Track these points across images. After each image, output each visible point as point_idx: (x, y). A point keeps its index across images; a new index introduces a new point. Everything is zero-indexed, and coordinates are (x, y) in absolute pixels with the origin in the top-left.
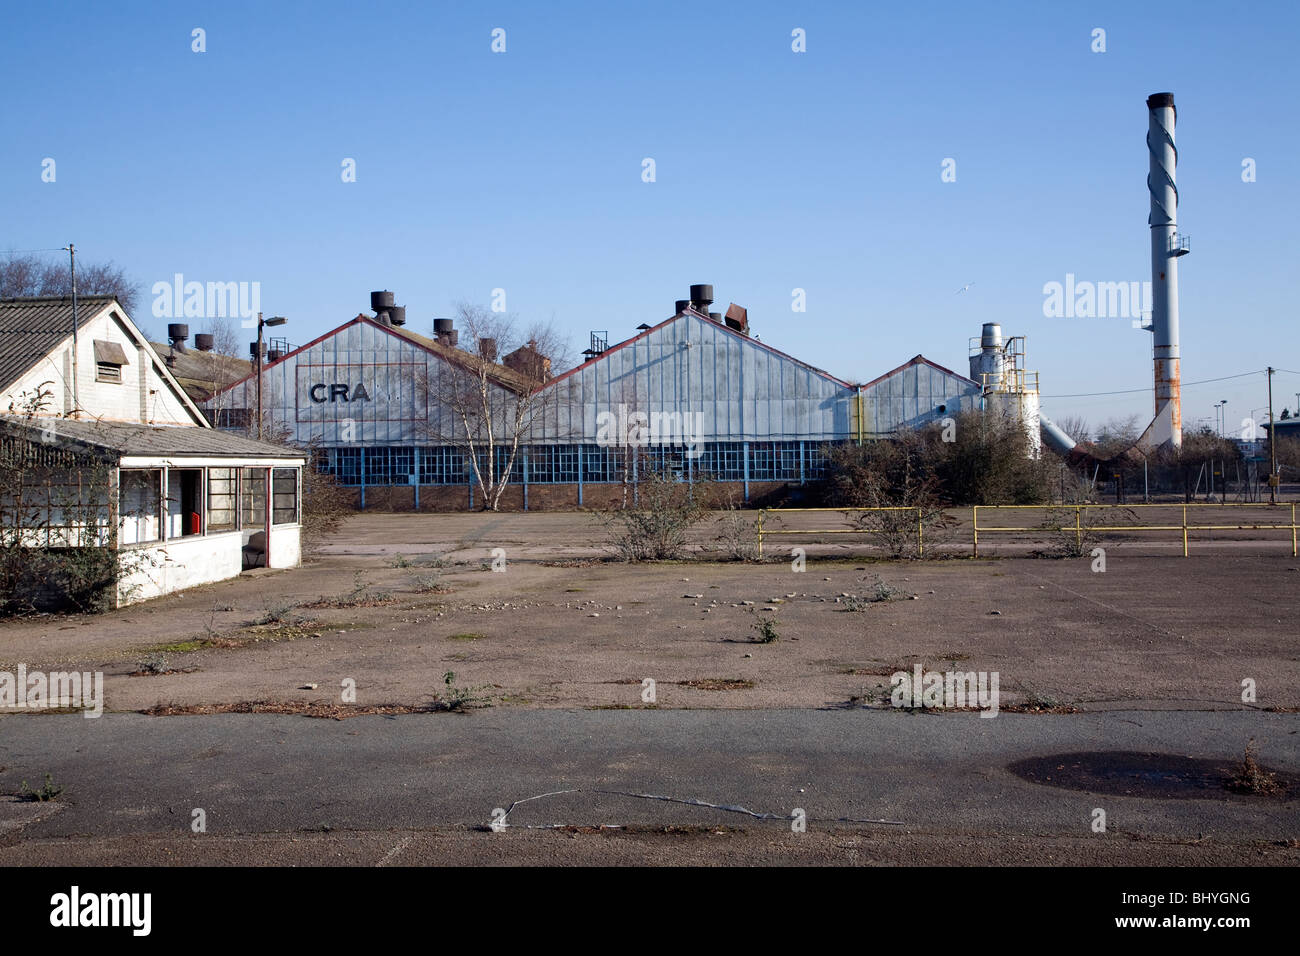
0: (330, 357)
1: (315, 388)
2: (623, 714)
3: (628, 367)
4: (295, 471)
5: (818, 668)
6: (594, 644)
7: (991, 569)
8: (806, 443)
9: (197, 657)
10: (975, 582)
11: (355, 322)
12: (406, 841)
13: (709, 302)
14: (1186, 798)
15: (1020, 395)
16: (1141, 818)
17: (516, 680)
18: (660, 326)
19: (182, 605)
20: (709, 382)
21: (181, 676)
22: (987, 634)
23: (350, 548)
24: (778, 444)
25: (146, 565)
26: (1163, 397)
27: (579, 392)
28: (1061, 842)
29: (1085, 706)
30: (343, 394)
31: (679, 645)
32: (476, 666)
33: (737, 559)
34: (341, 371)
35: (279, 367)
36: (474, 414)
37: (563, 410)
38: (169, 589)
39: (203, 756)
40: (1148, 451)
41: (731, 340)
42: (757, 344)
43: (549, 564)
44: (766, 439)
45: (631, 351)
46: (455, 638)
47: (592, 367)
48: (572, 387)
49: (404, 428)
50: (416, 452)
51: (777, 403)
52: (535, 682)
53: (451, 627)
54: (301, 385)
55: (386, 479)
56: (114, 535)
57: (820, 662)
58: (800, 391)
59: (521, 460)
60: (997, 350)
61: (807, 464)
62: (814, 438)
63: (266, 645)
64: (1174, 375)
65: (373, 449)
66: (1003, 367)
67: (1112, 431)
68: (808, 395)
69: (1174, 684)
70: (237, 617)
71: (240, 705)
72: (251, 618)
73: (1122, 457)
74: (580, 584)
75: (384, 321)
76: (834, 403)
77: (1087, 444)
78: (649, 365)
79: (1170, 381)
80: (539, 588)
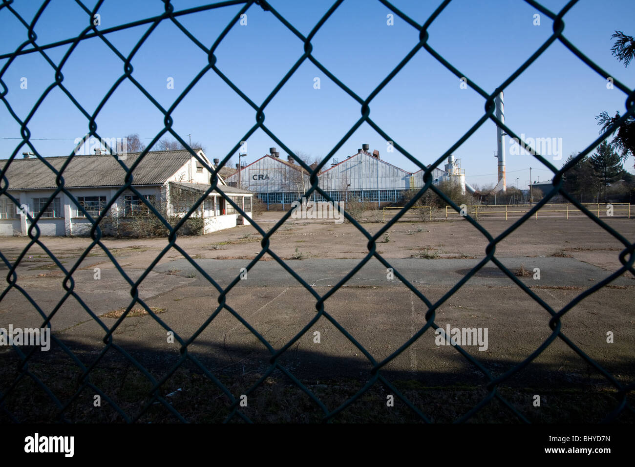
0: (258, 167)
1: (254, 176)
2: (346, 260)
3: (344, 168)
4: (250, 198)
5: (401, 249)
6: (336, 243)
7: (451, 224)
8: (397, 190)
9: (227, 246)
10: (447, 228)
11: (265, 156)
12: (288, 289)
13: (368, 149)
14: (504, 278)
15: (459, 176)
16: (491, 282)
17: (315, 252)
18: (353, 156)
19: (221, 234)
20: (368, 172)
21: (223, 250)
22: (450, 240)
23: (265, 220)
24: (388, 191)
25: (211, 222)
26: (500, 177)
27: (330, 176)
28: (470, 288)
29: (478, 257)
30: (262, 177)
31: (361, 243)
32: (303, 249)
33: (377, 222)
34: (261, 171)
35: (244, 170)
36: (299, 183)
37: (325, 181)
38: (217, 230)
39: (231, 269)
40: (496, 193)
41: (375, 160)
42: (382, 161)
43: (323, 224)
44: (385, 189)
45: (345, 164)
46: (297, 242)
47: (334, 168)
48: (328, 174)
49: (280, 187)
50: (283, 194)
51: (388, 179)
52: (321, 252)
53: (296, 239)
54: (250, 175)
55: (275, 202)
56: (202, 214)
57: (402, 247)
58: (395, 175)
59: (313, 196)
60: (453, 163)
61: (397, 196)
62: (399, 189)
63: (244, 243)
64: (504, 170)
65: (271, 193)
66: (454, 168)
67: (486, 188)
68: (397, 176)
69: (502, 251)
70: (236, 237)
71: (240, 257)
72: (240, 237)
73: (489, 194)
74: (332, 229)
75: (273, 156)
76: (405, 178)
77: (479, 191)
78: (350, 168)
79: (502, 172)
80: (320, 230)
